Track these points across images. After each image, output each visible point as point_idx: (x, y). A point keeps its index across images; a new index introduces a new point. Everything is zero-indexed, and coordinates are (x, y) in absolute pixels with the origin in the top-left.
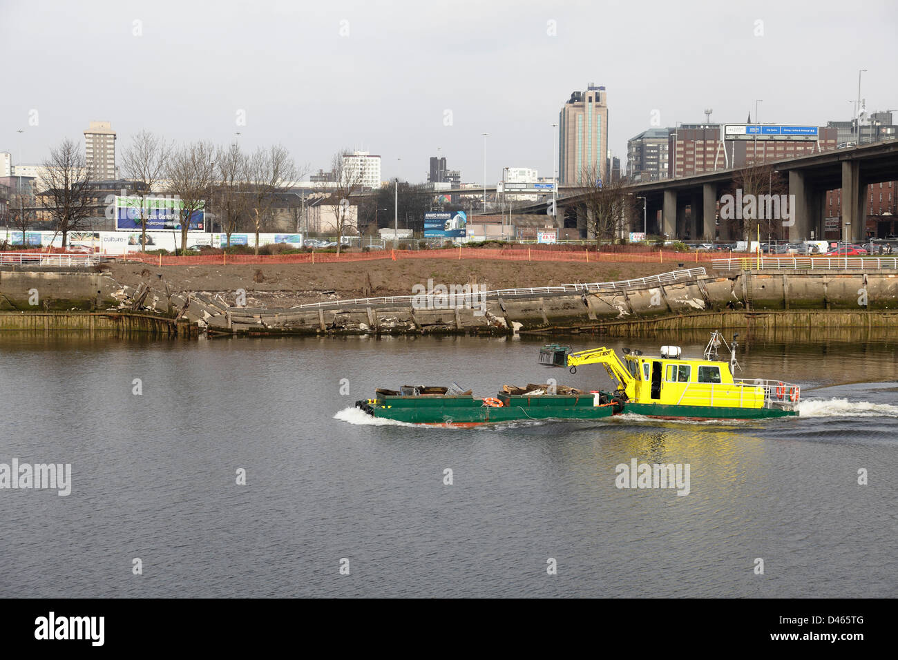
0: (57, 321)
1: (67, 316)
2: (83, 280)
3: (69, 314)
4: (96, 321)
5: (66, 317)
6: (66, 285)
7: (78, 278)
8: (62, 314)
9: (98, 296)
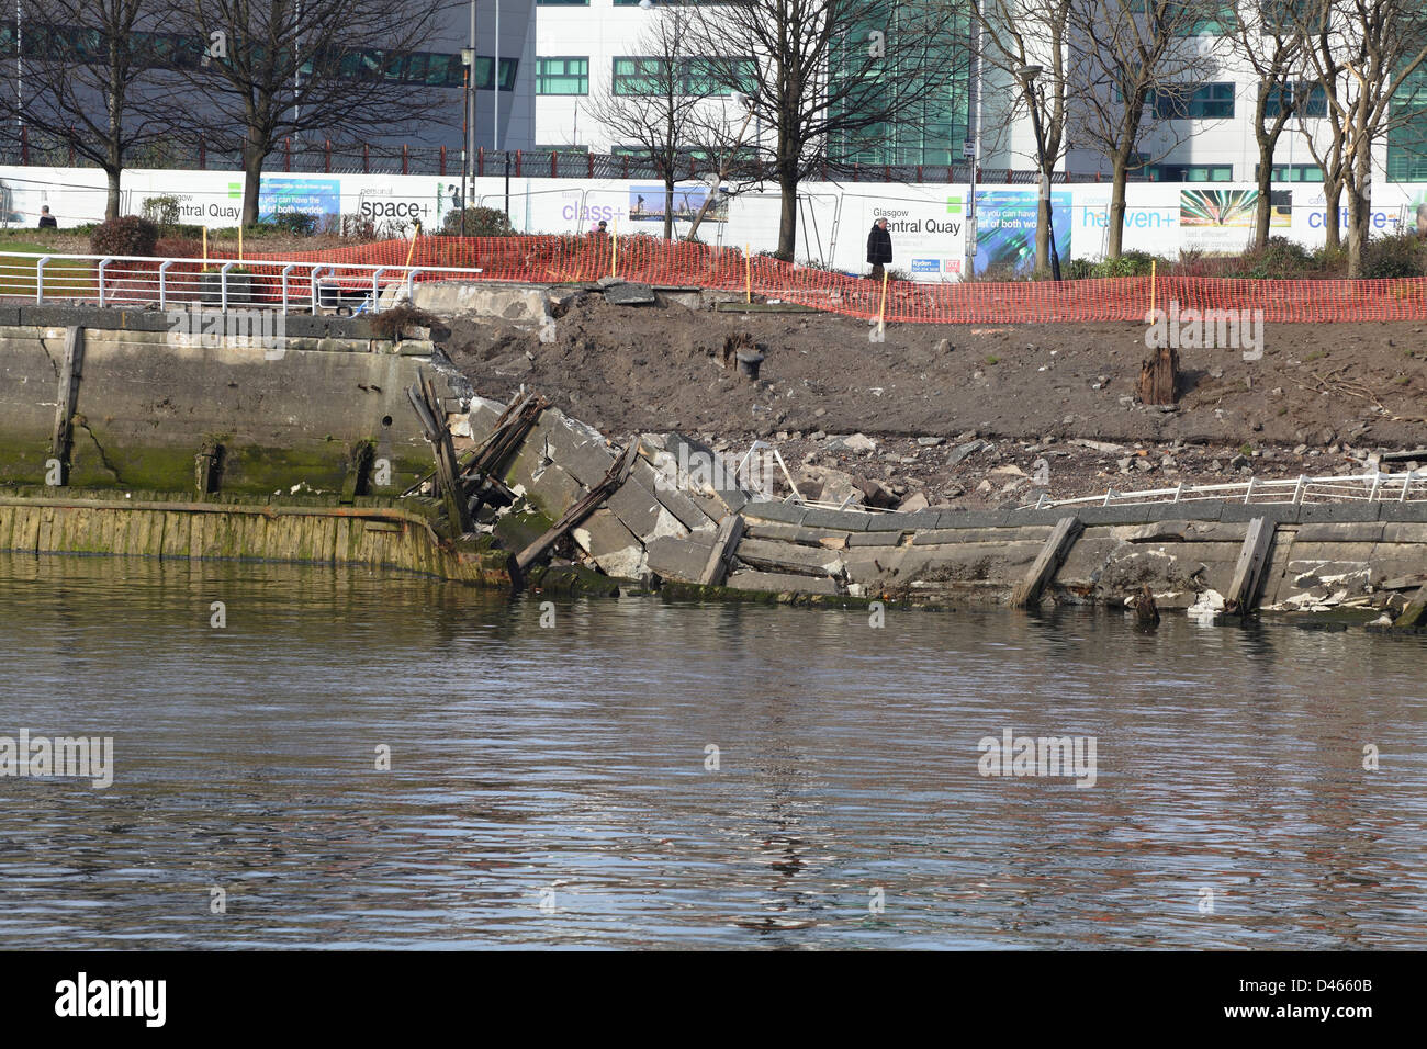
0: (231, 536)
1: (267, 518)
2: (339, 370)
3: (271, 510)
4: (353, 540)
5: (261, 521)
6: (283, 389)
7: (325, 361)
8: (249, 509)
9: (380, 438)
